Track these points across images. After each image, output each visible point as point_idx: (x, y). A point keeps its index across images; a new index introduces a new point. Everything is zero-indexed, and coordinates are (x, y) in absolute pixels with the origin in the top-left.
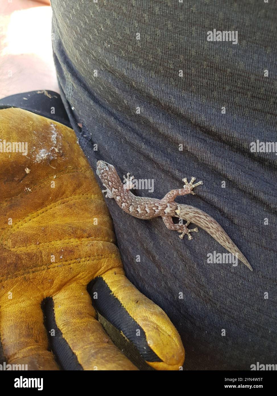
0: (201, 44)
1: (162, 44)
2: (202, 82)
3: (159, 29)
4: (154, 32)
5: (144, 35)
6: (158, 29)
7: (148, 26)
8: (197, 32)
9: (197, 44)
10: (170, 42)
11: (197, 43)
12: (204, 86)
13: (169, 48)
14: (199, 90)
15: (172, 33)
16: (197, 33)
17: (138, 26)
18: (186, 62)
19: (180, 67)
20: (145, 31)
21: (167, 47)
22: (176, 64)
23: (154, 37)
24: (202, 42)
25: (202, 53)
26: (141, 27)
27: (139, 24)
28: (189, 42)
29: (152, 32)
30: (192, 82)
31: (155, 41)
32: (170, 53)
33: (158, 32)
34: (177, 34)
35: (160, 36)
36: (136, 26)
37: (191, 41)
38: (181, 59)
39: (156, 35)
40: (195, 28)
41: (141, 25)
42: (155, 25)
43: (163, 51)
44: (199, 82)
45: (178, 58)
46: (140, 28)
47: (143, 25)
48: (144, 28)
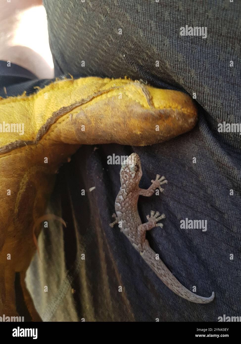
0: (216, 54)
1: (171, 56)
2: (216, 103)
3: (168, 37)
4: (162, 41)
5: (150, 45)
6: (166, 38)
7: (155, 35)
8: (212, 40)
9: (212, 55)
10: (180, 52)
11: (212, 53)
12: (219, 108)
13: (178, 61)
14: (213, 111)
15: (183, 42)
16: (212, 42)
17: (143, 35)
18: (197, 77)
19: (190, 83)
20: (152, 41)
21: (176, 59)
22: (186, 80)
23: (161, 48)
24: (217, 53)
25: (217, 66)
26: (147, 36)
27: (144, 34)
28: (203, 52)
29: (160, 42)
30: (205, 102)
31: (162, 53)
32: (180, 66)
33: (167, 42)
34: (189, 43)
35: (168, 46)
36: (142, 36)
37: (205, 51)
38: (192, 74)
39: (164, 45)
40: (210, 36)
41: (146, 34)
42: (163, 33)
43: (172, 64)
44: (212, 103)
45: (189, 73)
46: (145, 37)
47: (149, 34)
48: (150, 37)
